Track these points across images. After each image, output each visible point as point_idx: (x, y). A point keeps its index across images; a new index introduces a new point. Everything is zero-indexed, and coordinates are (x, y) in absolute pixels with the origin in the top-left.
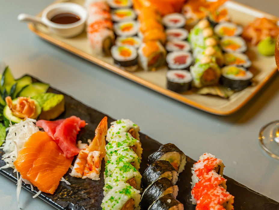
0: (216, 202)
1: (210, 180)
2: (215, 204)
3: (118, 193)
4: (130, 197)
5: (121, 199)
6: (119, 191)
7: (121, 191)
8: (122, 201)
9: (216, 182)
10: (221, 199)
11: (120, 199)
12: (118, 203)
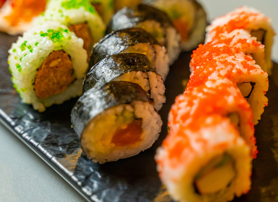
0: (223, 73)
1: (228, 41)
2: (219, 76)
3: (38, 35)
4: (57, 44)
5: (38, 45)
6: (40, 33)
7: (45, 31)
8: (41, 49)
9: (239, 45)
10: (236, 69)
11: (36, 44)
12: (31, 51)
